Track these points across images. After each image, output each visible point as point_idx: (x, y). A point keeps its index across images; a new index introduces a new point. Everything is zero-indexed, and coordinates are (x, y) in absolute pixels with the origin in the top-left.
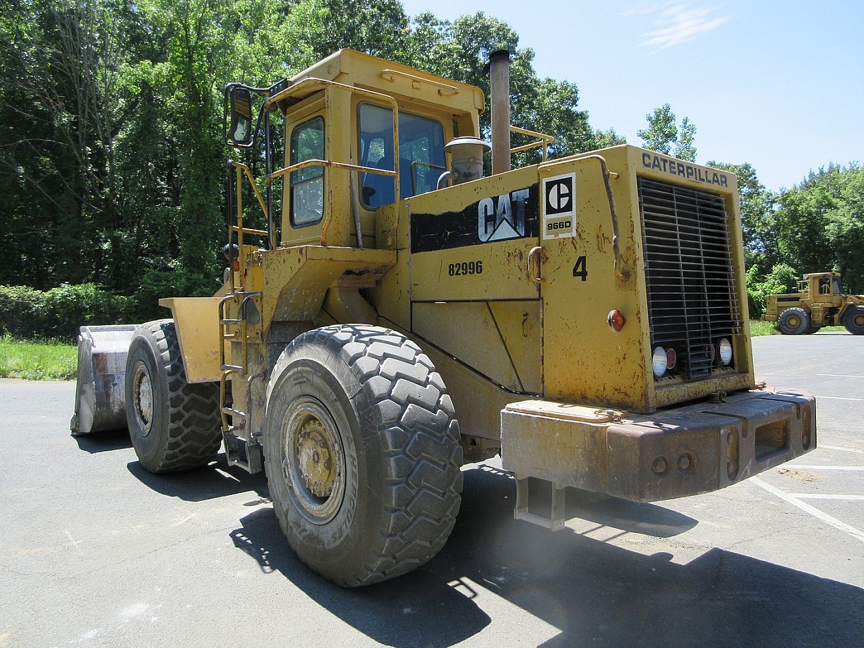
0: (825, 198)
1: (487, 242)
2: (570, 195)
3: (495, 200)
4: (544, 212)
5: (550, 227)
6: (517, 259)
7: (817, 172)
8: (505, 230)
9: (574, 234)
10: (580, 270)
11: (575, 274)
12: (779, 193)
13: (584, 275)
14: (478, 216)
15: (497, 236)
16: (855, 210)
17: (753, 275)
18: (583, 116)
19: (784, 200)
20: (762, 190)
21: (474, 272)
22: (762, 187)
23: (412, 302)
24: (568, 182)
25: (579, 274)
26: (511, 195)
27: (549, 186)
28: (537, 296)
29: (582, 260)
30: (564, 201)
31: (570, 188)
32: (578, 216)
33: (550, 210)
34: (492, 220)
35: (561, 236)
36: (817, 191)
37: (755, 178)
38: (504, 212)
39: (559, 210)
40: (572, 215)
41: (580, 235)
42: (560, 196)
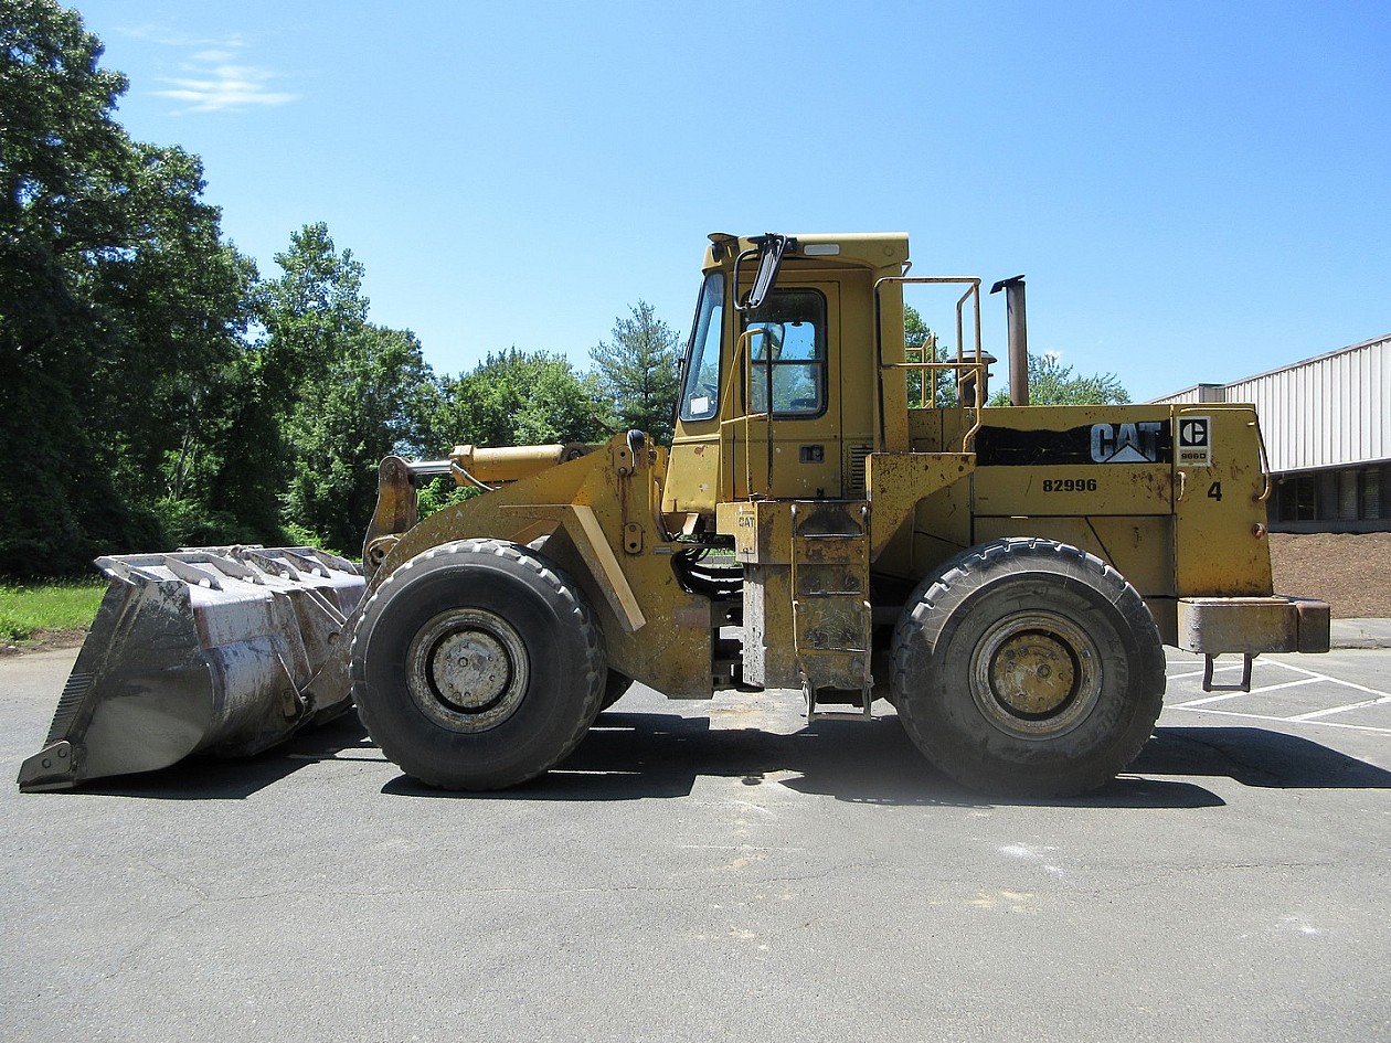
0: (512, 393)
1: (1105, 463)
2: (1205, 433)
3: (1116, 427)
4: (1178, 444)
5: (1184, 456)
6: (1146, 481)
7: (496, 356)
8: (1129, 454)
9: (1209, 464)
10: (1214, 492)
11: (1210, 495)
12: (458, 379)
13: (1218, 496)
14: (1090, 438)
15: (1117, 458)
16: (548, 415)
17: (434, 493)
18: (212, 214)
19: (465, 390)
20: (427, 371)
21: (1083, 489)
22: (428, 367)
23: (973, 517)
24: (1203, 423)
25: (1214, 496)
26: (1137, 425)
27: (1184, 423)
28: (1170, 512)
29: (1217, 485)
30: (1199, 438)
31: (1205, 428)
32: (1213, 451)
33: (1184, 442)
34: (1112, 444)
35: (1195, 464)
36: (502, 384)
37: (420, 353)
38: (1128, 438)
39: (1194, 444)
40: (1208, 448)
41: (1214, 465)
42: (1194, 433)
